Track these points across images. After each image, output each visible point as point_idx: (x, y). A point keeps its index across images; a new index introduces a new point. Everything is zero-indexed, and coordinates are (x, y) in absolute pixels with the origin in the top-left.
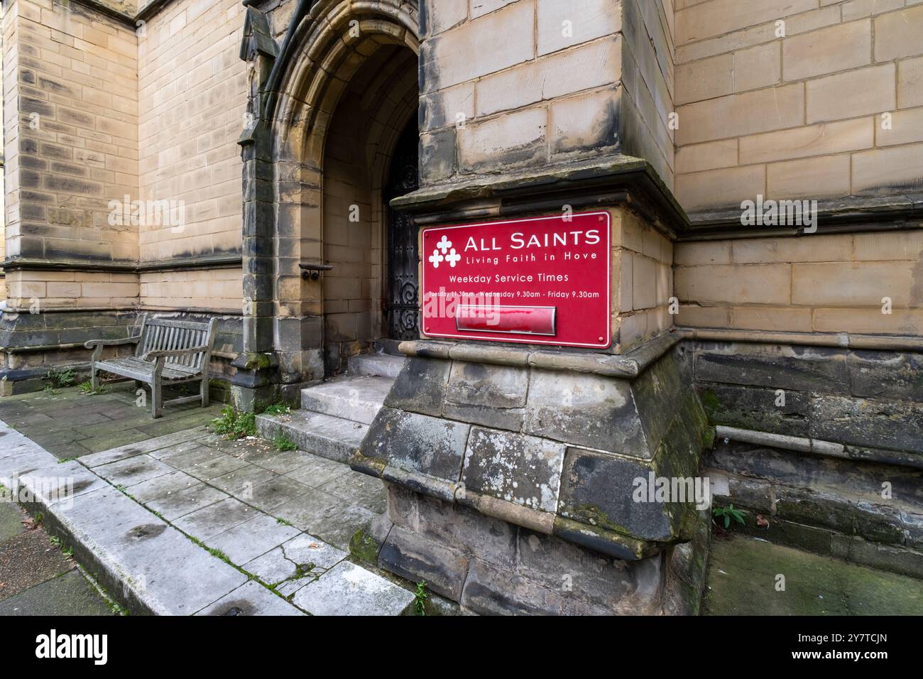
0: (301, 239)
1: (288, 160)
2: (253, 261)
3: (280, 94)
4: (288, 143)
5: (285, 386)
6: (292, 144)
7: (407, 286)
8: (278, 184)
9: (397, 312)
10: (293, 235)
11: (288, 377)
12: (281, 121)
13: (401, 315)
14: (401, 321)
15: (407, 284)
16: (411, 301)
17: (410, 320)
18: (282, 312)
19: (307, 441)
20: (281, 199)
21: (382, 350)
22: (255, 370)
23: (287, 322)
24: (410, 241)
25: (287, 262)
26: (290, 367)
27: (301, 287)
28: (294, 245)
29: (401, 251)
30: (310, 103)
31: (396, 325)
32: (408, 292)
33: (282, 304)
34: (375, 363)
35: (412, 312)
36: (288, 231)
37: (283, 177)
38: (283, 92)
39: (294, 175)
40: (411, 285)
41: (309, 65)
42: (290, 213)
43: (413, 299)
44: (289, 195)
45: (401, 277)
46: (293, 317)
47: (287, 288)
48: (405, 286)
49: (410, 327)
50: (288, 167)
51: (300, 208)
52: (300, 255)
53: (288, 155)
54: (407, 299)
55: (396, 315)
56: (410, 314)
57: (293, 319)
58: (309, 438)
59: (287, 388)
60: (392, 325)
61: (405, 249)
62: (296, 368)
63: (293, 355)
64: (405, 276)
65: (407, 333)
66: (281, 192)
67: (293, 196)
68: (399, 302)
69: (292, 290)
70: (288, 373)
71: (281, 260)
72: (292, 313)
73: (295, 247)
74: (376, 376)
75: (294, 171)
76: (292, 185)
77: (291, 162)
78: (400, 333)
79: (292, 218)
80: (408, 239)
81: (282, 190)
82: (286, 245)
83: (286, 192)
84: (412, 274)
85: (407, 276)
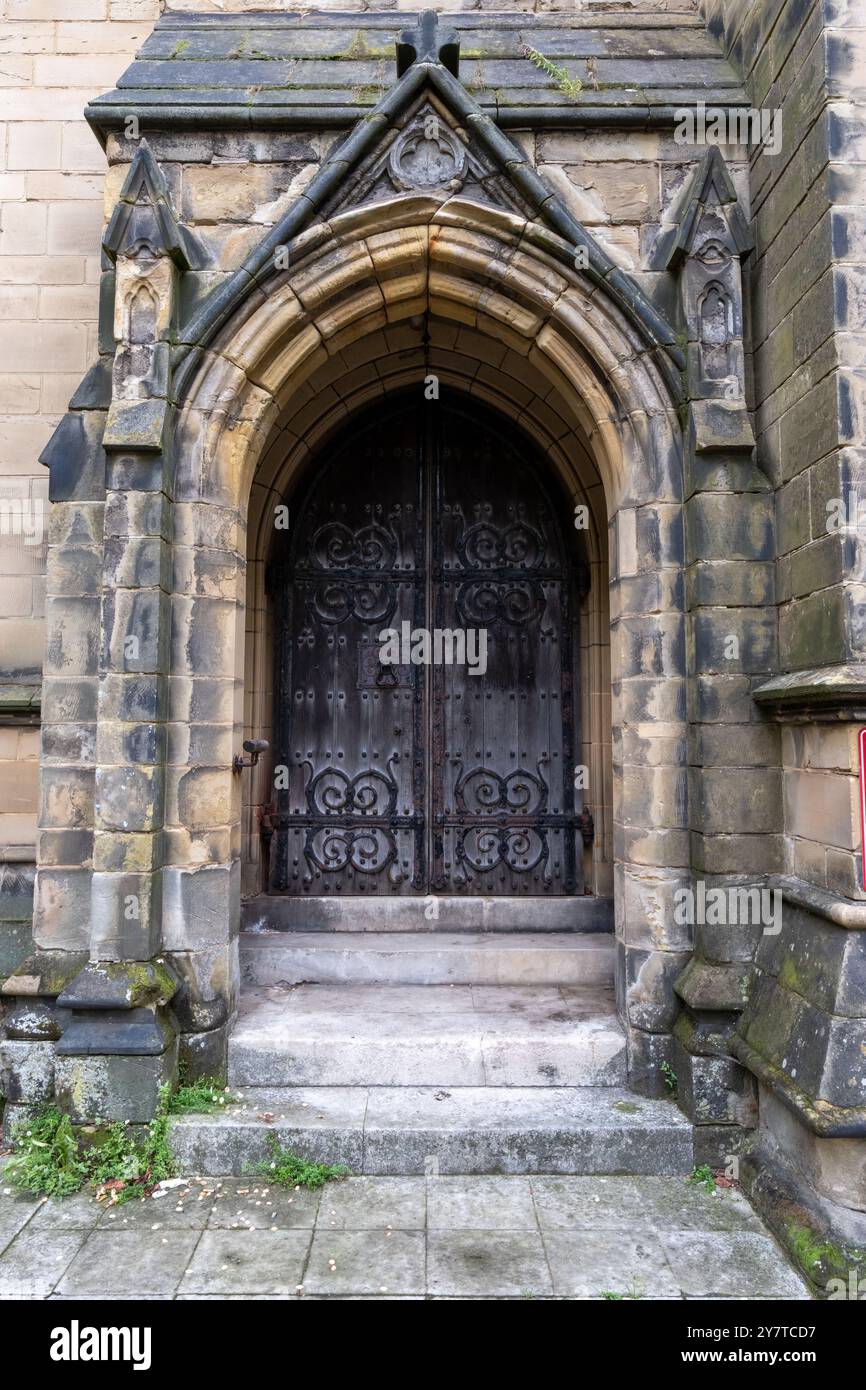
0: (235, 682)
1: (215, 502)
2: (145, 735)
3: (211, 356)
4: (217, 464)
5: (200, 1036)
6: (223, 467)
7: (327, 777)
8: (193, 554)
9: (297, 833)
10: (220, 672)
11: (205, 1012)
12: (208, 414)
13: (309, 840)
14: (308, 854)
15: (329, 771)
16: (339, 808)
17: (334, 851)
18: (197, 853)
19: (370, 1150)
20: (200, 588)
21: (262, 922)
22: (152, 1007)
23: (204, 877)
24: (335, 682)
25: (206, 736)
26: (208, 988)
27: (233, 792)
28: (222, 695)
29: (311, 701)
30: (272, 388)
31: (295, 863)
32: (333, 789)
33: (195, 835)
34: (301, 954)
35: (341, 833)
36: (213, 663)
37: (205, 540)
38: (218, 353)
39: (226, 535)
40: (339, 774)
41: (296, 316)
42: (216, 621)
43: (345, 805)
44: (216, 581)
45: (310, 756)
46: (216, 866)
47: (206, 796)
48: (321, 776)
49: (333, 865)
50: (215, 517)
51: (234, 611)
52: (231, 718)
53: (216, 490)
54: (326, 804)
55: (296, 843)
56: (338, 838)
57: (216, 870)
58: (372, 1142)
59: (206, 1040)
60: (282, 862)
61: (321, 697)
62: (218, 986)
63: (212, 958)
64: (318, 755)
65: (325, 879)
66: (199, 572)
67: (224, 584)
68: (303, 812)
69: (215, 801)
70: (204, 1004)
71: (195, 731)
72: (215, 856)
73: (224, 700)
74: (307, 983)
75: (225, 528)
76: (221, 559)
77: (221, 508)
78: (305, 881)
79: (220, 632)
80: (331, 675)
81: (202, 566)
82: (206, 696)
83: (210, 573)
84: (341, 750)
85: (328, 756)
